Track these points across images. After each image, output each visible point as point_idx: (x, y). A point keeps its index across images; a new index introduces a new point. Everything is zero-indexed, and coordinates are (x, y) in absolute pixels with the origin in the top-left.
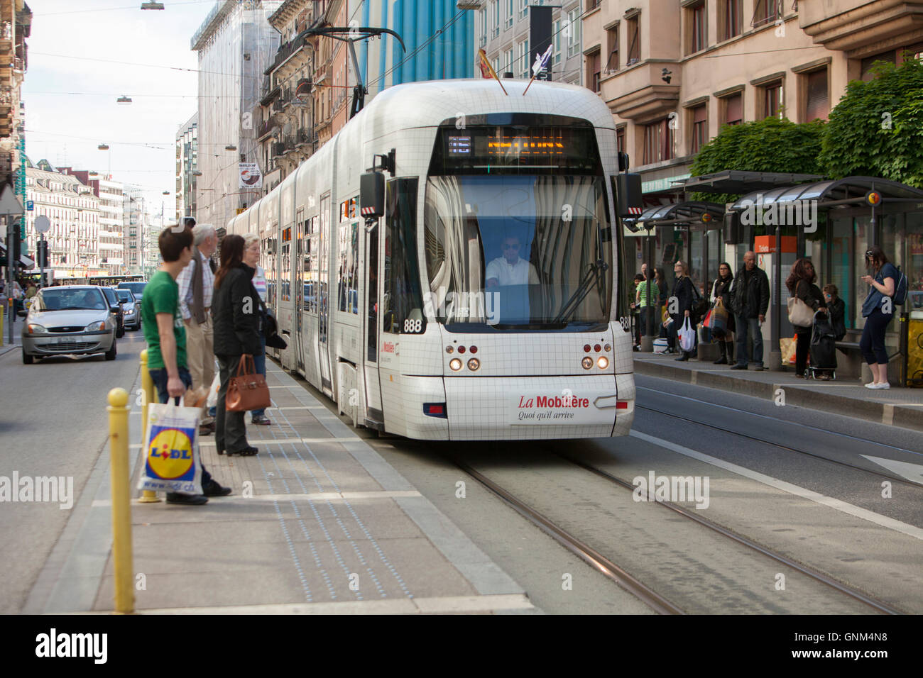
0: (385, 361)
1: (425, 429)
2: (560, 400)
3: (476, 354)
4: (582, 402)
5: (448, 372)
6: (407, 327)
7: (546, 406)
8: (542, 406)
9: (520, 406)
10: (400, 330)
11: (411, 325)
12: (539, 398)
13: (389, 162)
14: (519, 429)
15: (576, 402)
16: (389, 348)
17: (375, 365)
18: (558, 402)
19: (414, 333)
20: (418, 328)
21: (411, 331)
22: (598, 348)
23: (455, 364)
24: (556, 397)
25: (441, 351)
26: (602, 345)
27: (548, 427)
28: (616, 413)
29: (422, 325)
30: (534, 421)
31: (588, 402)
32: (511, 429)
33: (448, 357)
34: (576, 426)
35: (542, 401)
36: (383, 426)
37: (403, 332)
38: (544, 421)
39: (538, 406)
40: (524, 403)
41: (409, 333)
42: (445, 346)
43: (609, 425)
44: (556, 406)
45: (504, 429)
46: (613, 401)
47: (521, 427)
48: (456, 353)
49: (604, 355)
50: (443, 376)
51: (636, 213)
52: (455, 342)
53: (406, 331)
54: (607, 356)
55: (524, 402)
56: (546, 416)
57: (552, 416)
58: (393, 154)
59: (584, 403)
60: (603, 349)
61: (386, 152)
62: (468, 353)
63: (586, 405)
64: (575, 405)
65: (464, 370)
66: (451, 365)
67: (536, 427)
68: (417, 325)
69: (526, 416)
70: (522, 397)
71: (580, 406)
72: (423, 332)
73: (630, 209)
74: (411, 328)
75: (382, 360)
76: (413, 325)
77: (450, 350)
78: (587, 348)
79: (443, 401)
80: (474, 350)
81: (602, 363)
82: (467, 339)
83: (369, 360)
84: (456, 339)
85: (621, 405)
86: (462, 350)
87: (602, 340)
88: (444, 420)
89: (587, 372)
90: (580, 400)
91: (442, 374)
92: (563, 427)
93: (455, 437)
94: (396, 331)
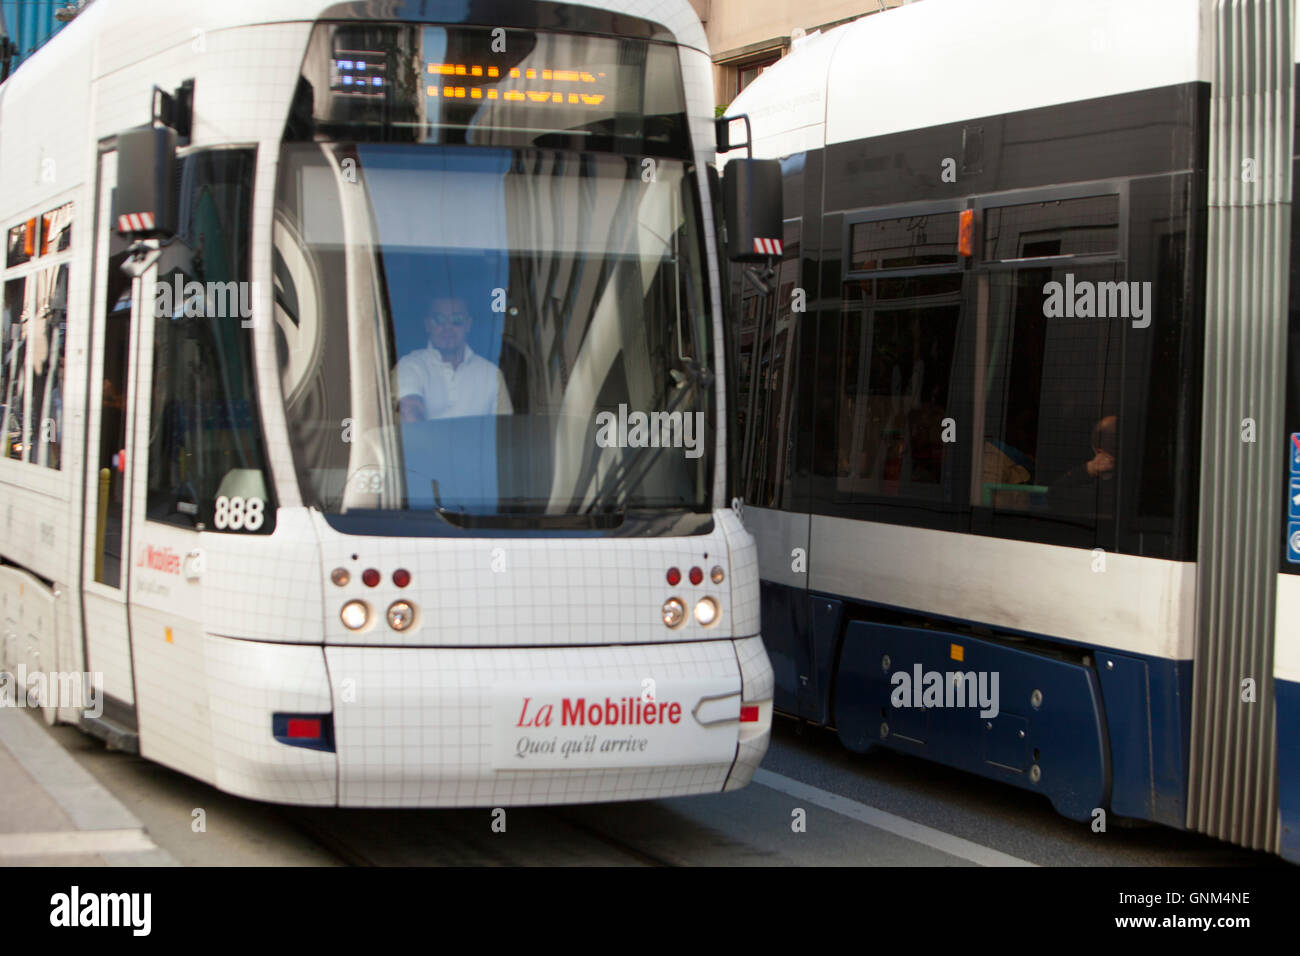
0: (150, 590)
1: (277, 776)
2: (615, 706)
3: (408, 588)
4: (666, 711)
5: (336, 634)
6: (223, 515)
7: (582, 723)
8: (573, 722)
9: (520, 724)
10: (203, 519)
11: (235, 512)
12: (566, 703)
13: (178, 109)
14: (515, 780)
15: (654, 712)
16: (162, 561)
17: (118, 595)
18: (612, 711)
19: (243, 531)
20: (253, 519)
21: (236, 526)
22: (696, 576)
23: (354, 615)
24: (608, 701)
25: (317, 579)
26: (706, 568)
27: (587, 774)
28: (741, 733)
29: (264, 512)
30: (554, 760)
31: (679, 712)
32: (496, 781)
33: (337, 595)
34: (652, 771)
35: (574, 711)
36: (137, 742)
37: (211, 527)
38: (579, 760)
39: (564, 723)
40: (532, 716)
41: (228, 530)
42: (329, 570)
43: (721, 765)
44: (608, 722)
45: (478, 781)
46: (733, 708)
47: (520, 775)
48: (355, 587)
49: (709, 594)
50: (323, 645)
51: (771, 251)
52: (355, 557)
53: (220, 525)
54: (716, 596)
55: (530, 715)
56: (584, 747)
57: (597, 746)
58: (187, 90)
59: (671, 713)
60: (707, 577)
61: (171, 88)
62: (387, 588)
63: (675, 717)
64: (650, 718)
65: (376, 628)
66: (344, 614)
67: (556, 774)
68: (251, 512)
69: (535, 748)
70: (527, 701)
71: (661, 721)
72: (268, 528)
73: (758, 241)
74: (236, 519)
75: (141, 586)
76: (239, 512)
77: (340, 577)
78: (673, 577)
79: (324, 709)
80: (401, 578)
81: (704, 612)
82: (385, 552)
83: (98, 579)
84: (356, 552)
85: (749, 714)
86: (371, 578)
87: (706, 556)
88: (326, 757)
89: (673, 635)
90: (662, 706)
91: (318, 639)
92: (620, 773)
93: (352, 799)
94: (189, 522)
